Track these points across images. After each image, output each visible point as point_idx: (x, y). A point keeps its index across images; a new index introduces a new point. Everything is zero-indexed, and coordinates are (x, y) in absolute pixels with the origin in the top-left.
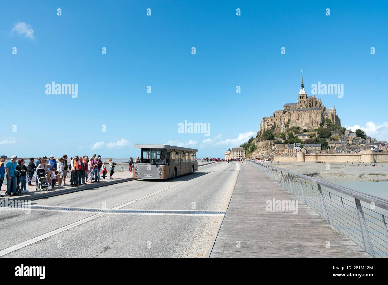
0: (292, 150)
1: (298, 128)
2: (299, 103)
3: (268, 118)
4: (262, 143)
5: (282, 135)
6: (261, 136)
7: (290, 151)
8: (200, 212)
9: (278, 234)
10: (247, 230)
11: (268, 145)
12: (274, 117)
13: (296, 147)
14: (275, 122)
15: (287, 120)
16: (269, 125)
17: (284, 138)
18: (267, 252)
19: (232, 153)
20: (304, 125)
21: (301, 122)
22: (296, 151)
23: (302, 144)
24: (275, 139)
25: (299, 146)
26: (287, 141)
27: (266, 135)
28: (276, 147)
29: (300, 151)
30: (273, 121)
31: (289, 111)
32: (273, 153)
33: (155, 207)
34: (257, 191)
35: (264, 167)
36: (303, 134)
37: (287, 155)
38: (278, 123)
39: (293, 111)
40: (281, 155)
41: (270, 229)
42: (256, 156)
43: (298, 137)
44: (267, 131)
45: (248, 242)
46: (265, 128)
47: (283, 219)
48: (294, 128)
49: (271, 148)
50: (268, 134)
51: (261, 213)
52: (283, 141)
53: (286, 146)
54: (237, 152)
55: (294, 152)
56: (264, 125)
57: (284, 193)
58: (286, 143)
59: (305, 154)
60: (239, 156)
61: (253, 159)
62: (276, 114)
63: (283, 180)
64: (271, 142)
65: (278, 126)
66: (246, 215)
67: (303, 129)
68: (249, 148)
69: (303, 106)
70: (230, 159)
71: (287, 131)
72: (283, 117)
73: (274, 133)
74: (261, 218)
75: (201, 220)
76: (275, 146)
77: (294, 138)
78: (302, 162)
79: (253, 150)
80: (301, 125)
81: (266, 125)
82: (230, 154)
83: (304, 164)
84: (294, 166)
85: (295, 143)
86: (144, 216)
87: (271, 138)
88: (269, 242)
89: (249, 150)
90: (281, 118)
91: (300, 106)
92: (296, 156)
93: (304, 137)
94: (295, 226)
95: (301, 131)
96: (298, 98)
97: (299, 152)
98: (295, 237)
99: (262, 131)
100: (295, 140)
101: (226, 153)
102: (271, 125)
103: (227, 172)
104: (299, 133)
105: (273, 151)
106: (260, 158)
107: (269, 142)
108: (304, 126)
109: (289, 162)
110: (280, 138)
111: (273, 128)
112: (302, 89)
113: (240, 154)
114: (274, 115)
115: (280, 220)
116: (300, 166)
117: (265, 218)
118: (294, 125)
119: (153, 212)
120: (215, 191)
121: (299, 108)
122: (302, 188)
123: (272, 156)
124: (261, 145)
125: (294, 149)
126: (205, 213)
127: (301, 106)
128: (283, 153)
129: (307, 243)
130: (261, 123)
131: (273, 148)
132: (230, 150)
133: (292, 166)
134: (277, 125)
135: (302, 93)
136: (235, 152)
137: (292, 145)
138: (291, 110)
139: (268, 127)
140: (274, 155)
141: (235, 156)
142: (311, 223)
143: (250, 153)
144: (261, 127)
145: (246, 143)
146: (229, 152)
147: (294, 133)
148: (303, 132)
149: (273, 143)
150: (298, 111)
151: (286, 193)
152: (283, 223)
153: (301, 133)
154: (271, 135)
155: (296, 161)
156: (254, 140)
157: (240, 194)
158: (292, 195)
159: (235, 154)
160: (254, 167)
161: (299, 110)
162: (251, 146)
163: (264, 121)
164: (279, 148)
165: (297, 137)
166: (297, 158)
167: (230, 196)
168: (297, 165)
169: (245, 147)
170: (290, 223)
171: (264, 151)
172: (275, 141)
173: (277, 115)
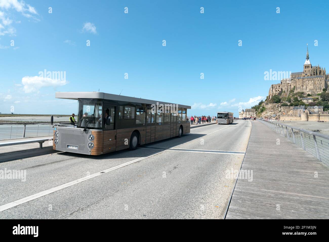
0: (297, 111)
1: (303, 93)
2: (304, 72)
3: (276, 85)
4: (270, 105)
5: (288, 99)
6: (270, 99)
7: (294, 112)
8: (227, 152)
9: (283, 165)
10: (261, 162)
11: (276, 107)
12: (282, 84)
13: (300, 108)
14: (282, 89)
15: (292, 87)
16: (276, 91)
17: (290, 101)
18: (275, 173)
19: (245, 113)
20: (308, 90)
21: (305, 88)
22: (300, 112)
23: (306, 106)
24: (281, 102)
25: (303, 108)
26: (293, 104)
27: (274, 99)
28: (282, 109)
29: (304, 112)
30: (281, 87)
31: (295, 79)
32: (279, 113)
33: (196, 148)
34: (267, 141)
35: (272, 124)
36: (307, 98)
37: (292, 116)
38: (285, 89)
39: (299, 79)
40: (286, 115)
41: (277, 162)
42: (265, 115)
43: (303, 100)
44: (275, 95)
45: (263, 168)
46: (273, 93)
47: (287, 158)
48: (299, 93)
49: (278, 109)
50: (275, 98)
51: (271, 154)
52: (289, 104)
53: (291, 107)
54: (249, 112)
55: (298, 113)
56: (272, 91)
57: (288, 143)
58: (291, 105)
59: (309, 115)
60: (250, 115)
61: (262, 118)
62: (283, 81)
63: (288, 134)
64: (278, 105)
65: (284, 92)
66: (260, 154)
67: (307, 94)
68: (259, 109)
69: (308, 75)
70: (243, 118)
71: (293, 96)
72: (289, 84)
73: (281, 97)
74: (271, 156)
75: (229, 156)
76: (282, 107)
77: (299, 101)
78: (306, 121)
79: (262, 111)
80: (305, 90)
81: (274, 90)
82: (243, 114)
83: (307, 122)
84: (298, 124)
85: (299, 106)
86: (190, 153)
87: (279, 101)
88: (277, 169)
89: (259, 111)
90: (288, 85)
91: (304, 75)
92: (300, 116)
93: (308, 101)
94: (296, 162)
95: (305, 95)
96: (303, 68)
97: (302, 113)
98: (294, 168)
99: (270, 96)
100: (300, 103)
101: (240, 113)
102: (279, 90)
103: (242, 127)
104: (303, 97)
105: (280, 112)
106: (269, 117)
107: (277, 105)
108: (308, 92)
109: (293, 121)
110: (286, 101)
111: (280, 94)
112: (308, 60)
113: (251, 114)
114: (282, 82)
115: (284, 158)
116: (304, 124)
117: (274, 156)
118: (299, 90)
119: (196, 151)
120: (235, 140)
121: (304, 76)
122: (302, 138)
123: (279, 116)
124: (269, 107)
125: (298, 111)
126: (231, 152)
127: (306, 74)
128: (289, 113)
129: (303, 171)
130: (270, 89)
131: (280, 109)
132: (243, 111)
133: (296, 124)
134: (283, 90)
135: (308, 64)
136: (247, 112)
137: (296, 107)
138: (296, 78)
139: (276, 92)
140: (281, 115)
141: (247, 116)
142: (307, 161)
143: (260, 113)
144: (269, 92)
145: (257, 105)
146: (242, 112)
147: (299, 98)
148: (307, 96)
149: (280, 106)
150: (303, 79)
151: (290, 142)
152: (286, 160)
153: (305, 97)
154: (279, 99)
155: (300, 120)
156: (263, 103)
157: (255, 142)
158: (294, 144)
159: (247, 114)
160: (264, 124)
161: (304, 77)
162: (261, 108)
163: (272, 87)
164: (285, 109)
165: (301, 100)
166: (301, 118)
167: (247, 143)
168: (300, 123)
169: (256, 108)
170: (291, 160)
171: (272, 111)
172: (282, 104)
173: (284, 83)
